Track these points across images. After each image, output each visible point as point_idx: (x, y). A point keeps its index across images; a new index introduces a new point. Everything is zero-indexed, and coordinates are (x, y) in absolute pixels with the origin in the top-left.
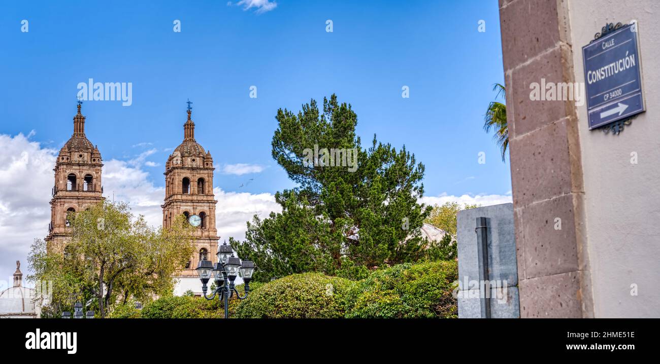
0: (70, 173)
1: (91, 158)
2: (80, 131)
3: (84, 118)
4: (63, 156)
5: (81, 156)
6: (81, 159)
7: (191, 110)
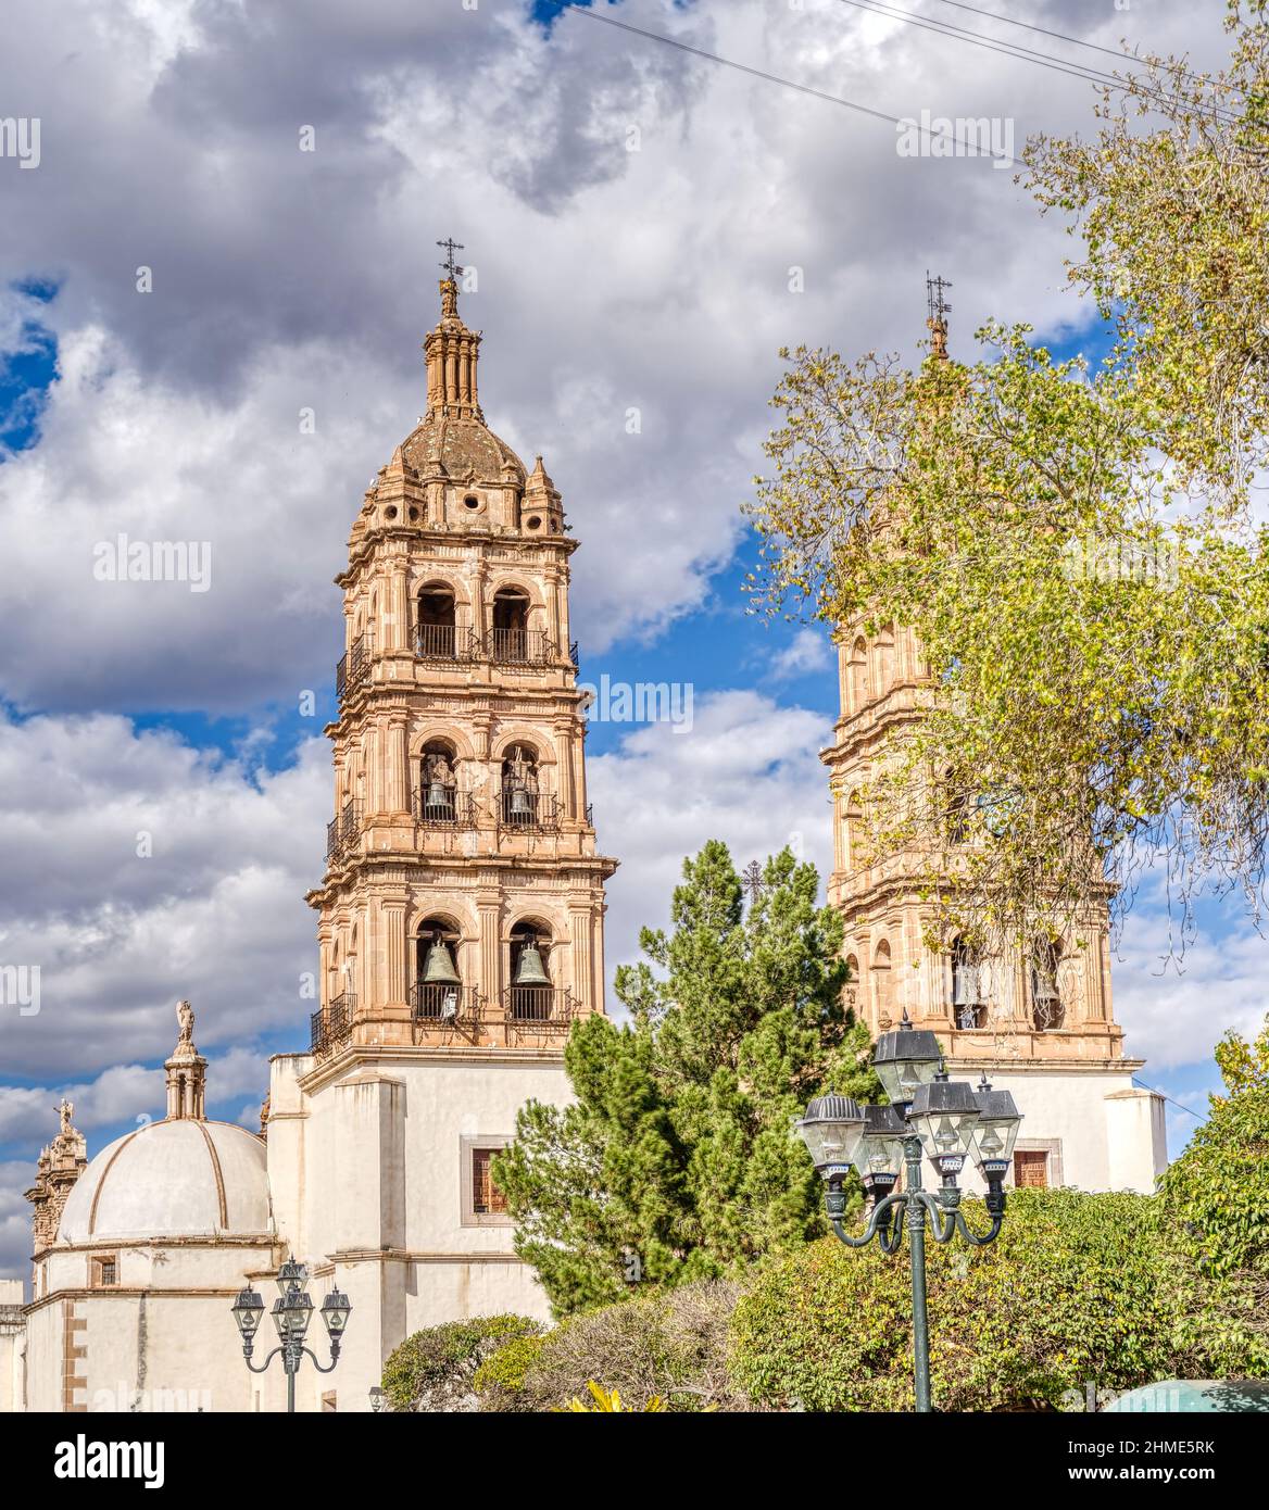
0: (427, 579)
1: (519, 513)
2: (458, 396)
3: (473, 340)
4: (390, 499)
5: (471, 502)
6: (472, 516)
7: (945, 316)
